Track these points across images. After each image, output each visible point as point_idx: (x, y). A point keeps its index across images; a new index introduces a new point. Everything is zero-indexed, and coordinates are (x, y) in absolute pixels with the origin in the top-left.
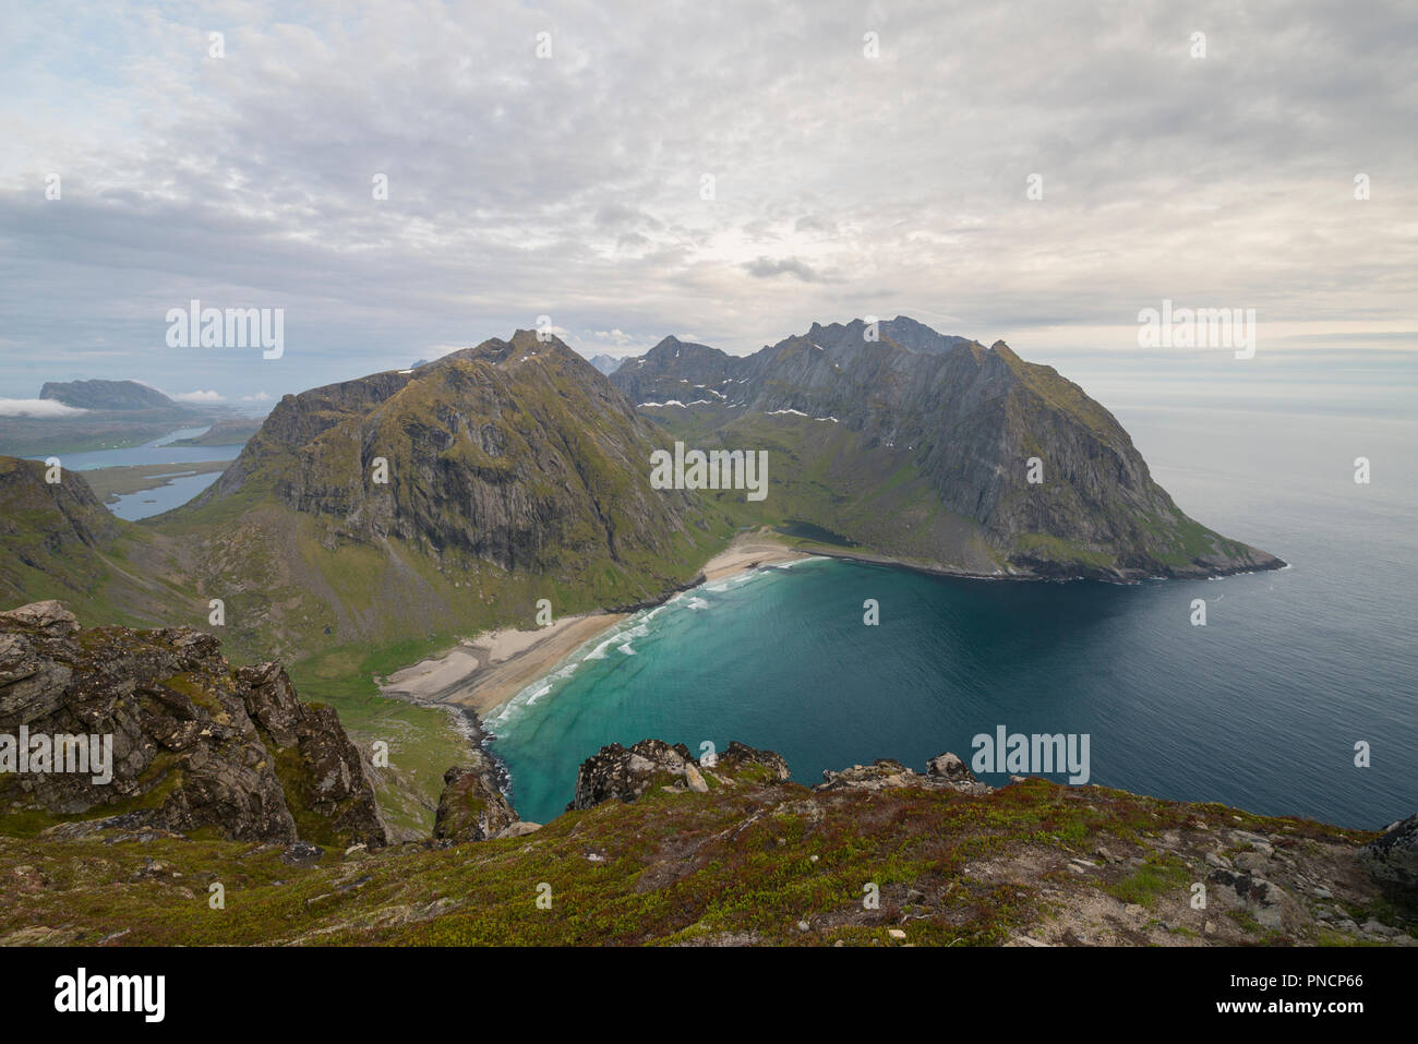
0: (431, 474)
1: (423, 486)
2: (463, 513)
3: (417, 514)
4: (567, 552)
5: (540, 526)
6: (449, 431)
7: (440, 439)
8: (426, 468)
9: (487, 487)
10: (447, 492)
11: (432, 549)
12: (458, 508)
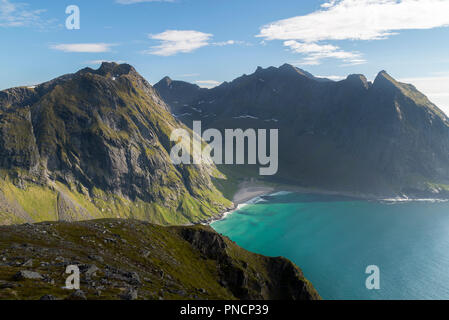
0: (80, 143)
1: (75, 149)
2: (101, 167)
3: (74, 167)
4: (166, 189)
5: (149, 174)
6: (87, 116)
7: (82, 121)
8: (76, 139)
9: (116, 150)
10: (90, 153)
11: (84, 189)
12: (98, 164)
